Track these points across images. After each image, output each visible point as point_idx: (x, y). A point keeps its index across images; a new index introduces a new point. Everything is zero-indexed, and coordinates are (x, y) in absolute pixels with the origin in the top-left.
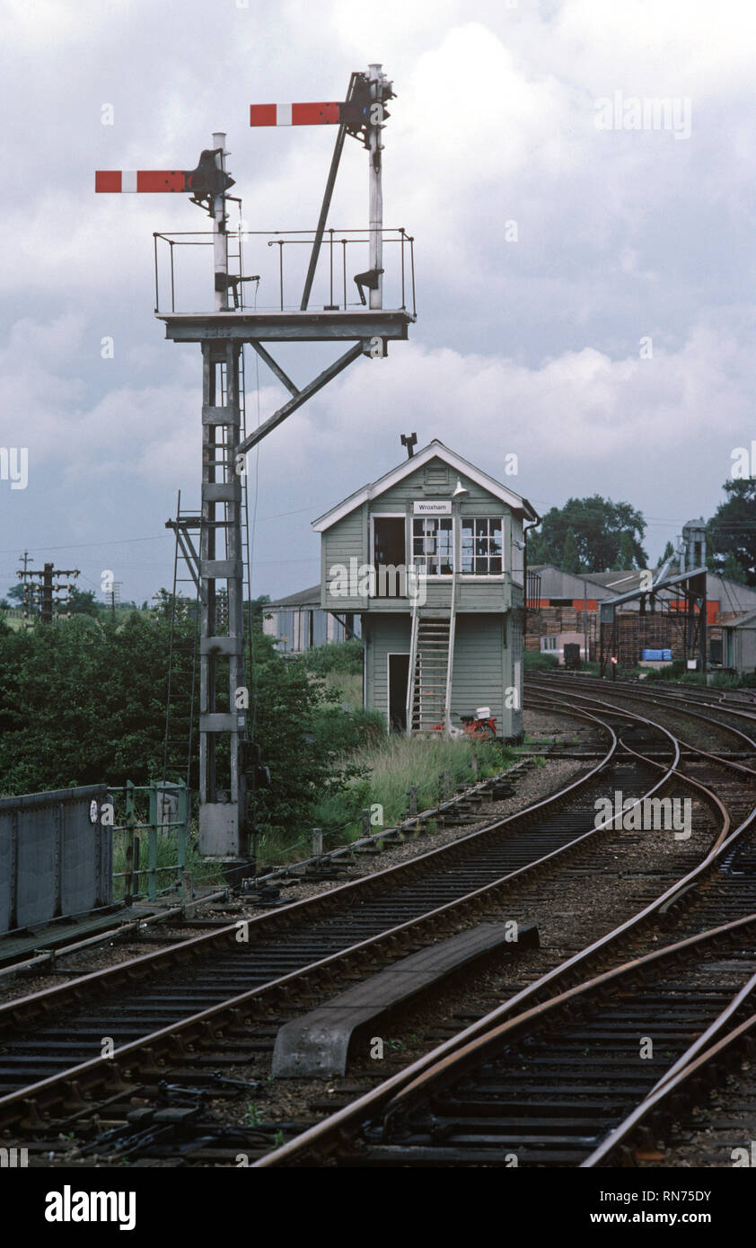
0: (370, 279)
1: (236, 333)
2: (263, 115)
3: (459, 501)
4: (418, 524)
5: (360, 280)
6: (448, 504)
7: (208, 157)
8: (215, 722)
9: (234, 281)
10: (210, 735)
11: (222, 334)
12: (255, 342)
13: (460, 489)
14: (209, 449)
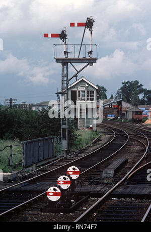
0: (90, 53)
1: (67, 61)
2: (72, 25)
3: (87, 88)
4: (79, 92)
5: (89, 53)
6: (85, 88)
7: (63, 31)
8: (64, 127)
9: (67, 53)
10: (63, 129)
11: (65, 61)
12: (70, 63)
13: (87, 85)
14: (63, 81)
